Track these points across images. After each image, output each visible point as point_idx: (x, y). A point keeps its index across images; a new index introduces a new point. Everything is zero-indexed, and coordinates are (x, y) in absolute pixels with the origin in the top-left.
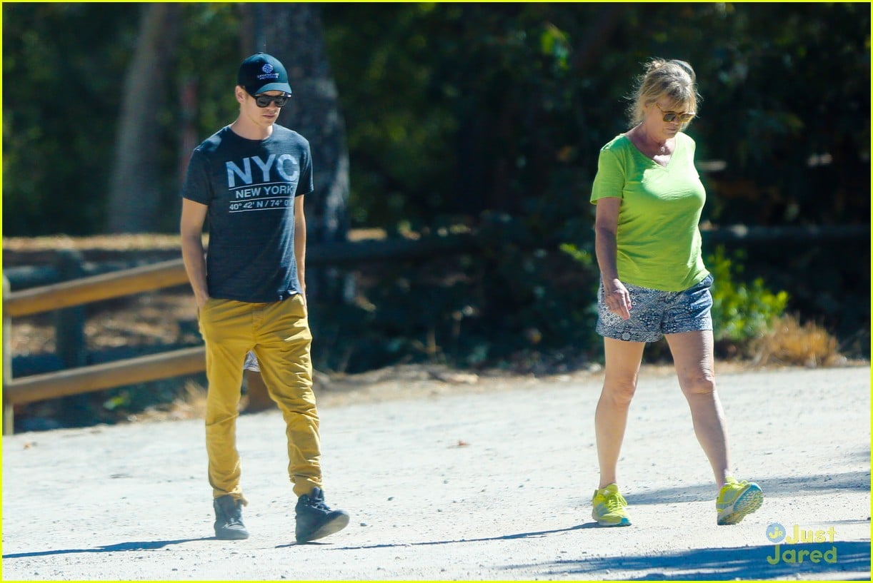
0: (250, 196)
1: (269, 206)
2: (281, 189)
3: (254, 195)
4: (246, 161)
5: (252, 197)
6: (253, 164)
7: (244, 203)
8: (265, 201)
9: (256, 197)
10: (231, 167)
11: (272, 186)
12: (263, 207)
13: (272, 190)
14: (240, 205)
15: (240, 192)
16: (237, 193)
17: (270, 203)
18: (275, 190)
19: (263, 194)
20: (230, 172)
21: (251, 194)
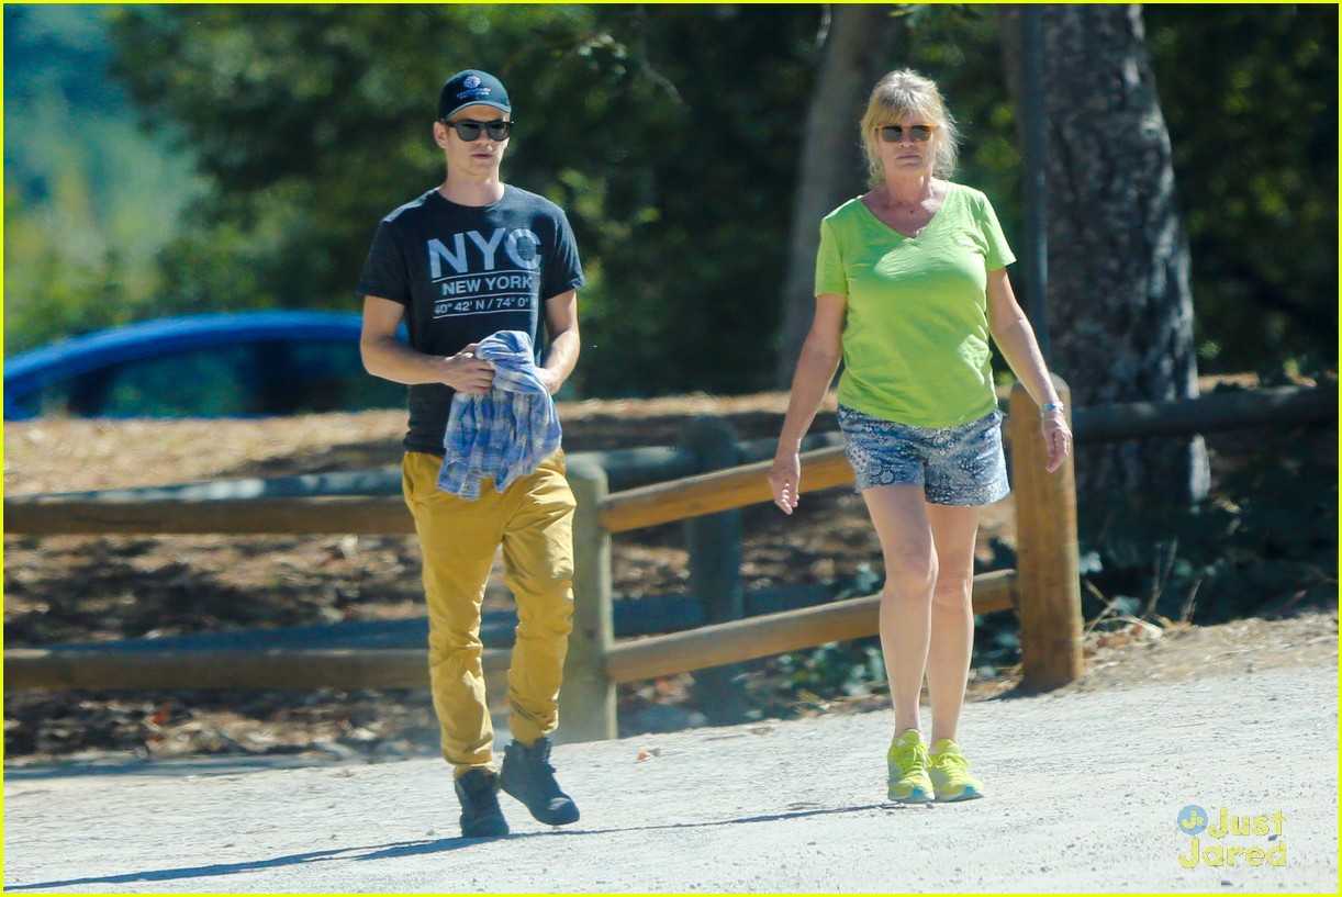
0: (464, 291)
1: (494, 307)
2: (513, 281)
3: (471, 290)
4: (459, 239)
5: (468, 294)
6: (470, 244)
7: (455, 303)
8: (487, 300)
9: (474, 293)
10: (436, 247)
11: (498, 276)
12: (485, 309)
13: (498, 284)
14: (450, 305)
15: (449, 285)
16: (445, 286)
17: (495, 303)
18: (503, 282)
19: (484, 288)
20: (434, 255)
21: (466, 288)
